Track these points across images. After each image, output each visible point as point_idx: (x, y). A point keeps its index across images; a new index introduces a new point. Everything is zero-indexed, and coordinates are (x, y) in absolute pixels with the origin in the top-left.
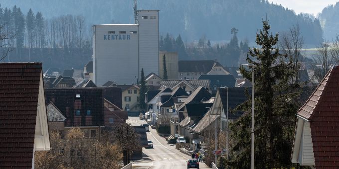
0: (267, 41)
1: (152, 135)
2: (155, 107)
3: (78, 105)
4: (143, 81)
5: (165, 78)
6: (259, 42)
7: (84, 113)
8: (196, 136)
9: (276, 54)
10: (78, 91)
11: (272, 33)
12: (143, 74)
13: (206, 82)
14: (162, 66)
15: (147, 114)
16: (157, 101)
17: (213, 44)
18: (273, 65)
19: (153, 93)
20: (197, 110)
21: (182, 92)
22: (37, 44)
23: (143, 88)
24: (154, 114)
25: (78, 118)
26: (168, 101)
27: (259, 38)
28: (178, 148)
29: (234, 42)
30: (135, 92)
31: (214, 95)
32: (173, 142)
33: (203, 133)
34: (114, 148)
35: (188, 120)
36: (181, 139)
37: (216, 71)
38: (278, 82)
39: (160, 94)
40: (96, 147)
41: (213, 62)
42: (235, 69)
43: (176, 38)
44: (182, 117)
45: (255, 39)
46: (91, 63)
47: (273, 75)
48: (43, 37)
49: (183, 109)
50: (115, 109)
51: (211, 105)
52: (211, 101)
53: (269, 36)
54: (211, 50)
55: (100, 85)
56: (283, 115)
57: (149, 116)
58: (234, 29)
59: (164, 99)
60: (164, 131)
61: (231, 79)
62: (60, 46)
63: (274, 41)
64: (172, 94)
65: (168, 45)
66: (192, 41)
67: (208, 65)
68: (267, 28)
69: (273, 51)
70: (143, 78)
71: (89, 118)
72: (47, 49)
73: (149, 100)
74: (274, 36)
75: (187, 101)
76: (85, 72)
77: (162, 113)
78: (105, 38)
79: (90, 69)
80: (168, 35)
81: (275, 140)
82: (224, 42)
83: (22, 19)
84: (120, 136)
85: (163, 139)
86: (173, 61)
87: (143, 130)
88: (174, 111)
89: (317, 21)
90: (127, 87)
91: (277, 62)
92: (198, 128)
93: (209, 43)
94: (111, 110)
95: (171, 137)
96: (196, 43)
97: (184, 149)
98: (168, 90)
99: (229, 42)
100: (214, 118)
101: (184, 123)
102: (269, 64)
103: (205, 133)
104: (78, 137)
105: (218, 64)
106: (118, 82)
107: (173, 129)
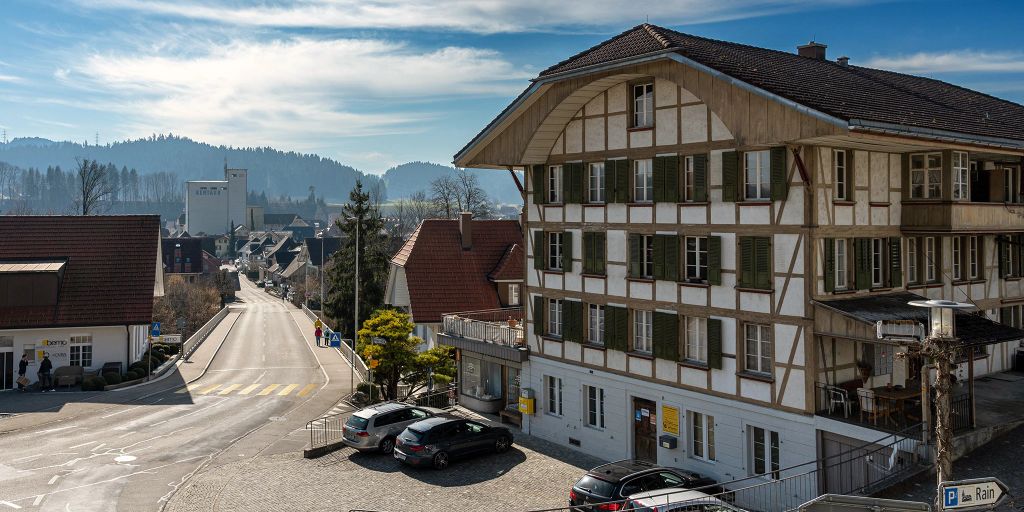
0: (359, 198)
1: (243, 279)
2: (244, 255)
3: (178, 254)
4: (233, 232)
5: (253, 229)
6: (353, 199)
7: (183, 261)
8: (284, 280)
9: (367, 210)
10: (177, 241)
11: (364, 190)
12: (233, 225)
13: (290, 233)
14: (249, 219)
15: (237, 261)
16: (246, 250)
17: (293, 199)
18: (365, 219)
19: (243, 242)
20: (284, 258)
21: (269, 241)
22: (130, 198)
23: (233, 239)
24: (244, 260)
25: (178, 265)
26: (257, 250)
27: (352, 195)
28: (267, 291)
29: (311, 198)
30: (225, 242)
31: (299, 245)
32: (262, 286)
33: (290, 278)
34: (213, 292)
35: (276, 266)
36: (269, 283)
37: (296, 223)
38: (369, 233)
39: (250, 243)
40: (195, 292)
41: (294, 216)
42: (313, 222)
43: (260, 194)
44: (270, 264)
45: (349, 195)
46: (184, 215)
47: (364, 227)
48: (136, 192)
49: (271, 256)
50: (209, 257)
51: (298, 252)
52: (298, 249)
53: (362, 193)
54: (292, 204)
55: (193, 236)
56: (373, 261)
57: (238, 264)
58: (311, 187)
59: (253, 248)
60: (253, 276)
61: (312, 230)
62: (153, 199)
63: (366, 198)
64: (261, 243)
65: (253, 200)
66: (274, 197)
67: (291, 218)
68: (360, 186)
69: (364, 207)
70: (233, 229)
71: (188, 265)
72: (140, 203)
73: (239, 249)
74: (366, 194)
75: (274, 249)
76: (178, 223)
77: (251, 259)
78: (197, 193)
79: (182, 221)
80: (253, 192)
81: (366, 284)
82: (303, 198)
83: (116, 175)
84: (218, 282)
85: (252, 283)
86: (259, 214)
87: (235, 274)
88: (262, 258)
89: (382, 181)
90: (219, 237)
91: (368, 216)
92: (286, 273)
93: (290, 199)
94: (206, 258)
95: (259, 282)
96: (278, 198)
97: (272, 292)
98: (256, 240)
99: (307, 198)
100: (302, 264)
101: (272, 269)
102: (361, 218)
103: (293, 278)
104: (179, 283)
105: (299, 217)
106: (210, 233)
107: (261, 275)
